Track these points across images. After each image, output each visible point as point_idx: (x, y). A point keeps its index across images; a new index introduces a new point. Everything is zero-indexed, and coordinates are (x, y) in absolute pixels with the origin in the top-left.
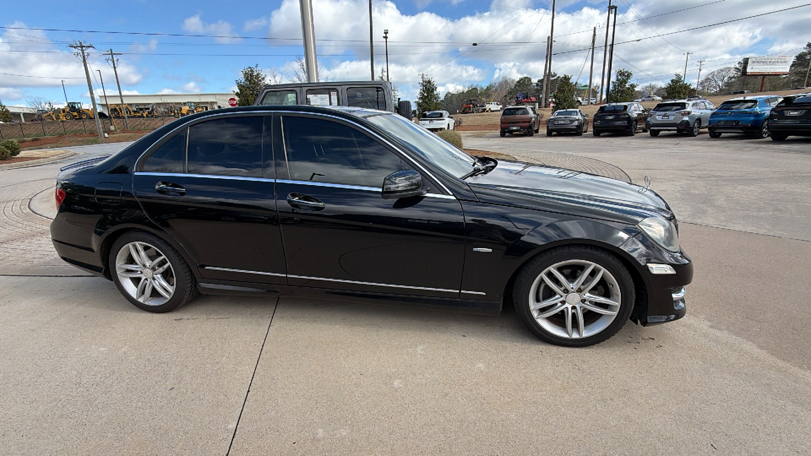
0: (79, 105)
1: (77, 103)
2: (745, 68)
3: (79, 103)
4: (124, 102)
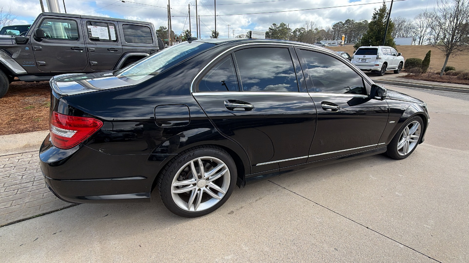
2: (251, 35)
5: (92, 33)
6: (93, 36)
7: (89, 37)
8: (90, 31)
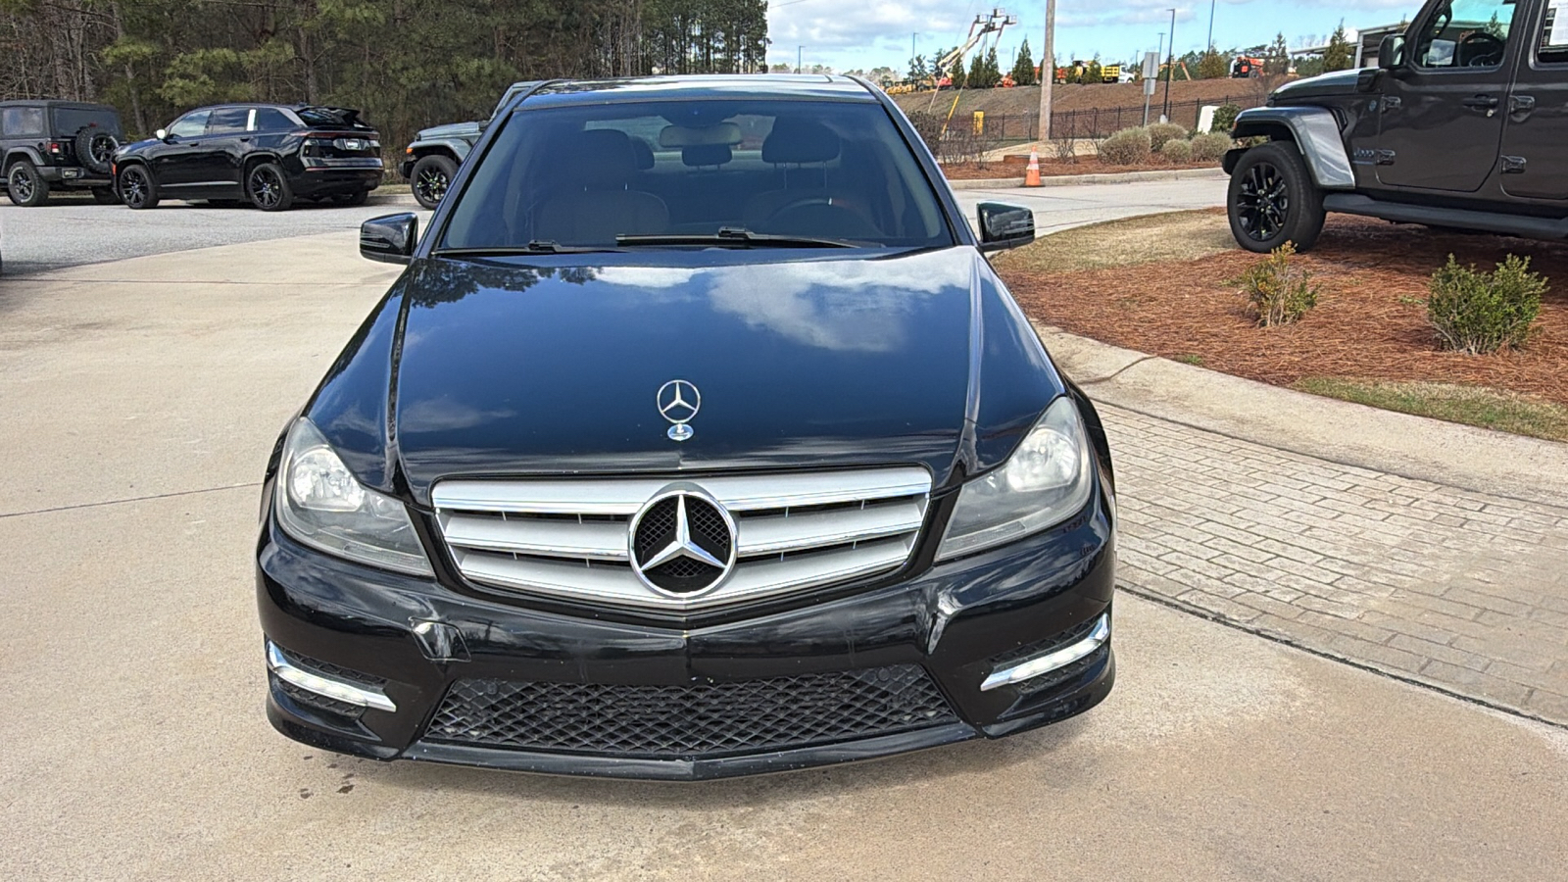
5: (1555, 28)
6: (1553, 42)
7: (1536, 51)
8: (1550, 23)
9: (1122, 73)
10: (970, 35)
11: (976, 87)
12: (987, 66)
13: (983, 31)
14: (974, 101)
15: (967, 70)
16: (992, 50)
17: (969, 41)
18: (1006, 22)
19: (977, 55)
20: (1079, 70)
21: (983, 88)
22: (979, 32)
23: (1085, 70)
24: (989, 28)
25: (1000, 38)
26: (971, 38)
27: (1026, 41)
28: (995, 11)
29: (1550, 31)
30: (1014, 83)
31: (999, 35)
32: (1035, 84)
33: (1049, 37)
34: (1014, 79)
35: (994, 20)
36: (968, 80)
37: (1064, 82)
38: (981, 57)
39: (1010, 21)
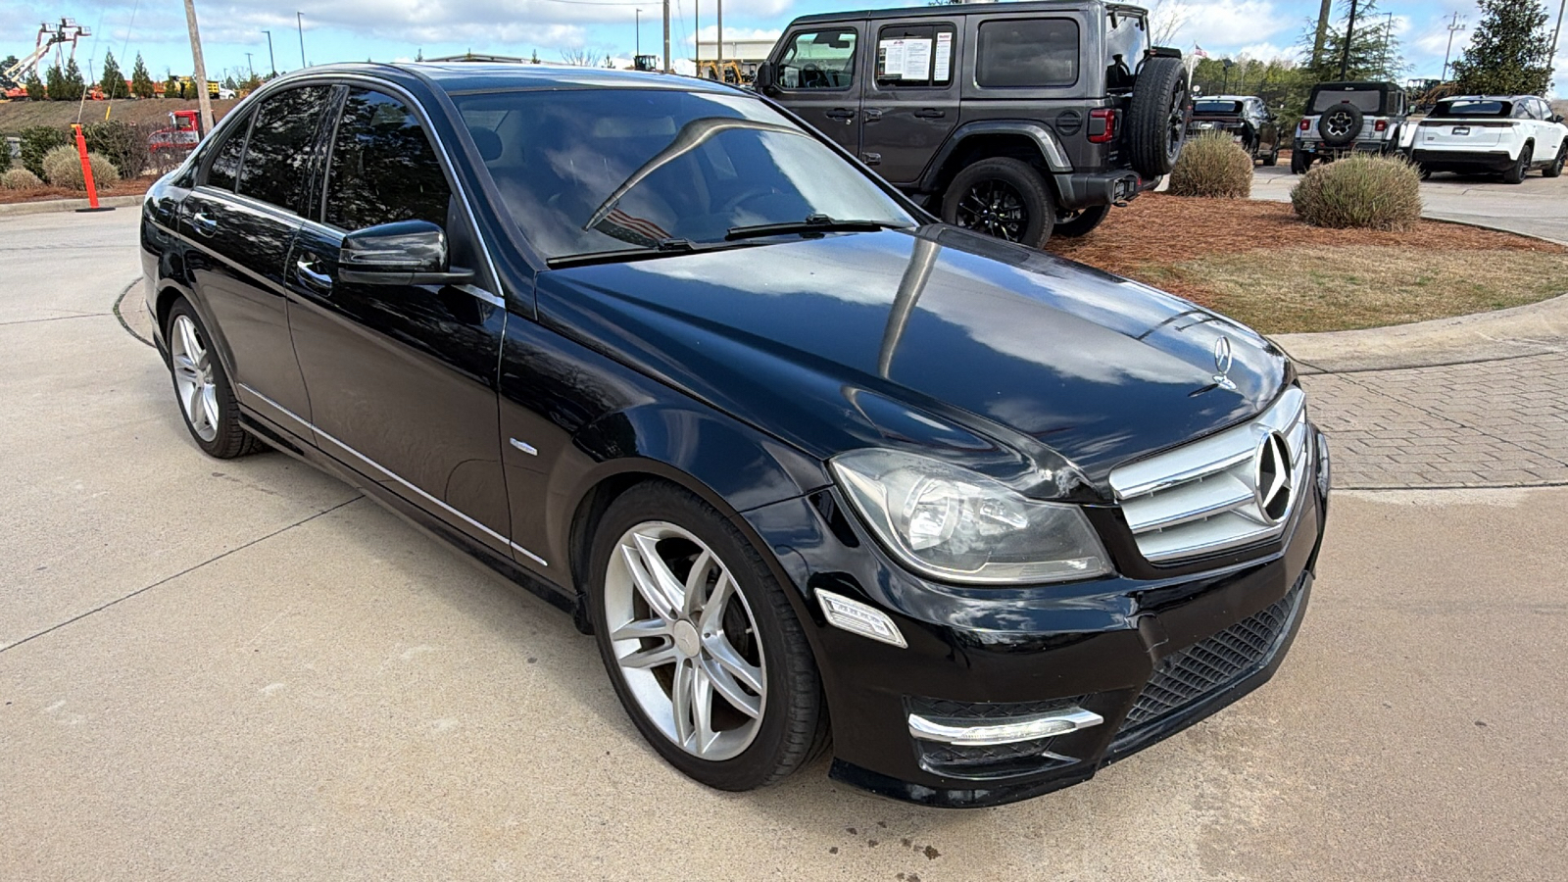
0: (652, 60)
1: (649, 57)
3: (654, 57)
4: (724, 57)
5: (887, 62)
6: (888, 72)
7: (876, 77)
8: (883, 58)
9: (221, 89)
10: (38, 44)
11: (59, 100)
12: (68, 77)
13: (52, 41)
14: (62, 113)
15: (45, 82)
16: (71, 61)
17: (38, 50)
18: (79, 33)
19: (53, 66)
20: (178, 85)
21: (69, 100)
22: (47, 42)
23: (183, 85)
24: (61, 38)
25: (76, 49)
26: (40, 47)
27: (109, 53)
28: (64, 21)
29: (884, 64)
30: (106, 96)
31: (74, 46)
32: (130, 98)
33: (197, 50)
34: (105, 92)
35: (64, 30)
36: (48, 92)
37: (162, 96)
38: (58, 68)
39: (83, 32)
